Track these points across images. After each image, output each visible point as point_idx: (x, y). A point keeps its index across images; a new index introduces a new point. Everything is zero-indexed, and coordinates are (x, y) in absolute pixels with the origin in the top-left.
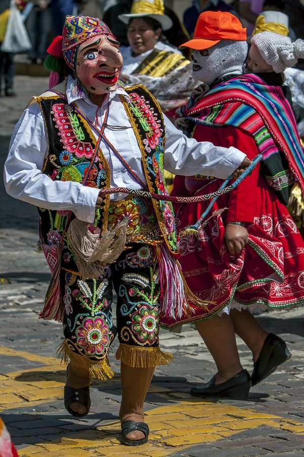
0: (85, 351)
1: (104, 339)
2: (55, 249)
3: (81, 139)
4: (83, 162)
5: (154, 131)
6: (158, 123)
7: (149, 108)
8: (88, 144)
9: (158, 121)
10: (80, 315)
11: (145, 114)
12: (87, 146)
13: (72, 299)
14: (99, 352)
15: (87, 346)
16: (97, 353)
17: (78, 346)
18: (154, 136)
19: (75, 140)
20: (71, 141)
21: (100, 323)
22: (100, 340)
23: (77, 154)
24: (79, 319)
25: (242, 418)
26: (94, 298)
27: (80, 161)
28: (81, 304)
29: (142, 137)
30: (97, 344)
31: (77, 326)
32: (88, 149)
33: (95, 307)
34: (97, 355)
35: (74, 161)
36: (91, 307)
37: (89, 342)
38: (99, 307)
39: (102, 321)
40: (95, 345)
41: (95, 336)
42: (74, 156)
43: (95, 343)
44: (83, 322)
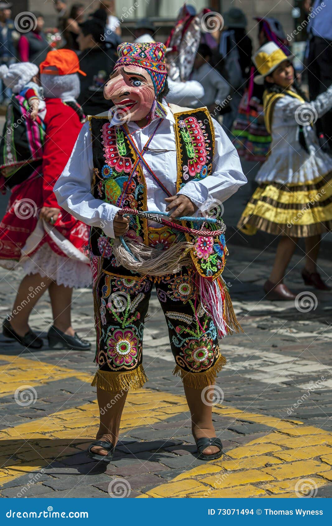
0: (114, 362)
1: (132, 351)
2: (96, 260)
3: (122, 154)
4: (122, 176)
5: (199, 158)
6: (207, 150)
7: (204, 134)
8: (128, 159)
9: (208, 149)
10: (111, 327)
11: (196, 139)
12: (127, 161)
13: (106, 311)
14: (127, 362)
15: (117, 356)
16: (125, 364)
17: (108, 356)
18: (197, 163)
19: (116, 155)
20: (113, 155)
21: (129, 335)
22: (128, 351)
23: (117, 168)
24: (110, 331)
25: (176, 404)
26: (127, 312)
27: (119, 175)
28: (113, 317)
29: (183, 163)
30: (125, 355)
31: (109, 336)
32: (128, 164)
33: (126, 321)
34: (125, 365)
35: (113, 175)
36: (122, 320)
37: (118, 353)
38: (131, 320)
39: (132, 334)
40: (123, 355)
41: (124, 348)
42: (114, 170)
43: (124, 354)
44: (114, 333)
